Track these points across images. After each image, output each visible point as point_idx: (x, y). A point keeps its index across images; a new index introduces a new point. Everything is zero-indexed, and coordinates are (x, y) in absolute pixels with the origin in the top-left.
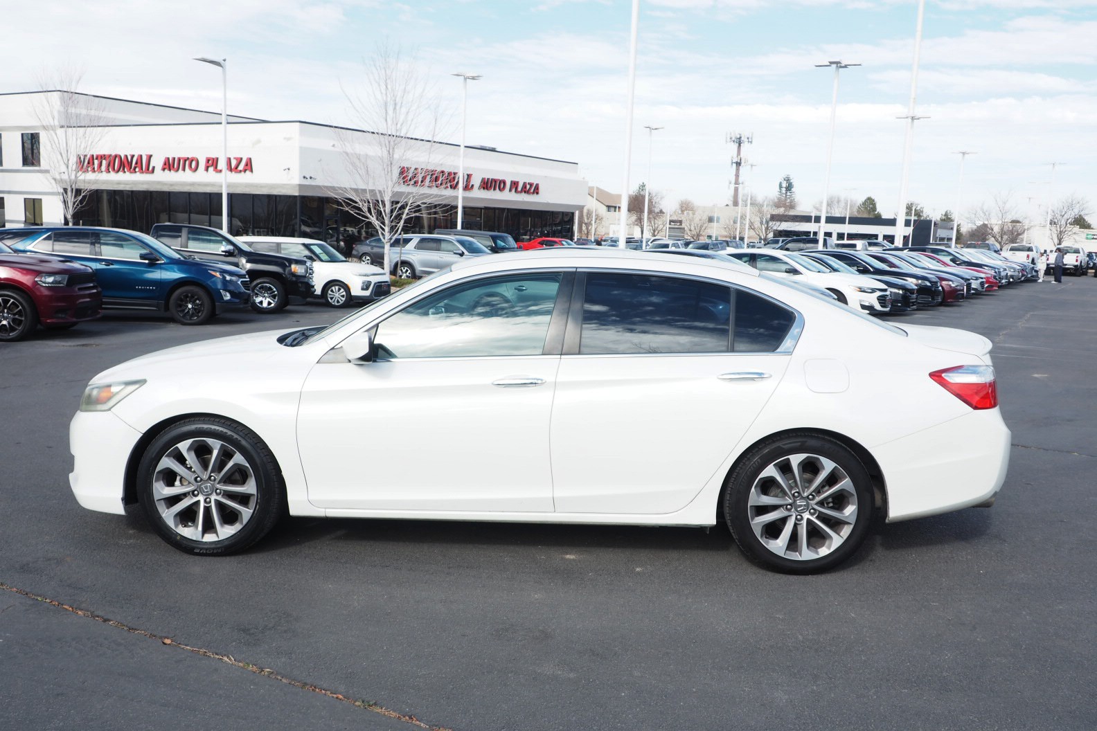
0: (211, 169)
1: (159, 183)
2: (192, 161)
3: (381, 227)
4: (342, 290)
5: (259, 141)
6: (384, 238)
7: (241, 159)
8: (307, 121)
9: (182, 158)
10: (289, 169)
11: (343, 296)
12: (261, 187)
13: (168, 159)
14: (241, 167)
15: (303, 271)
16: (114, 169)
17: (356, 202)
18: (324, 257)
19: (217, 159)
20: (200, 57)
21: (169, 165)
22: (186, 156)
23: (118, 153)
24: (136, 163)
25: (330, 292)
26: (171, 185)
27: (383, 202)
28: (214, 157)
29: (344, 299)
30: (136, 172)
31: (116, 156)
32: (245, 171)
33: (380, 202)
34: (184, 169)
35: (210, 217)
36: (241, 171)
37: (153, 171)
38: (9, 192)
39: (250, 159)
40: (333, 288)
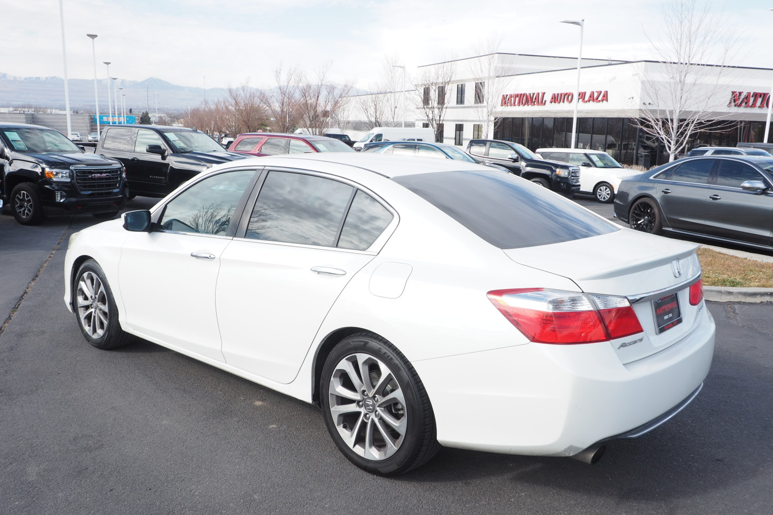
0: (581, 100)
1: (548, 111)
2: (569, 95)
3: (668, 141)
4: (608, 189)
5: (615, 78)
6: (670, 150)
7: (601, 92)
8: (651, 60)
9: (563, 93)
10: (633, 98)
11: (608, 194)
12: (613, 112)
13: (555, 94)
14: (600, 99)
15: (567, 174)
16: (522, 104)
17: (650, 121)
18: (600, 163)
19: (585, 93)
20: (563, 20)
21: (555, 99)
22: (566, 92)
23: (525, 92)
24: (535, 99)
25: (599, 191)
26: (556, 113)
27: (672, 120)
28: (583, 91)
29: (608, 196)
30: (535, 105)
31: (524, 95)
32: (589, 101)
33: (670, 121)
34: (564, 102)
35: (592, 136)
36: (600, 101)
37: (545, 104)
38: (466, 121)
39: (607, 92)
40: (602, 188)
